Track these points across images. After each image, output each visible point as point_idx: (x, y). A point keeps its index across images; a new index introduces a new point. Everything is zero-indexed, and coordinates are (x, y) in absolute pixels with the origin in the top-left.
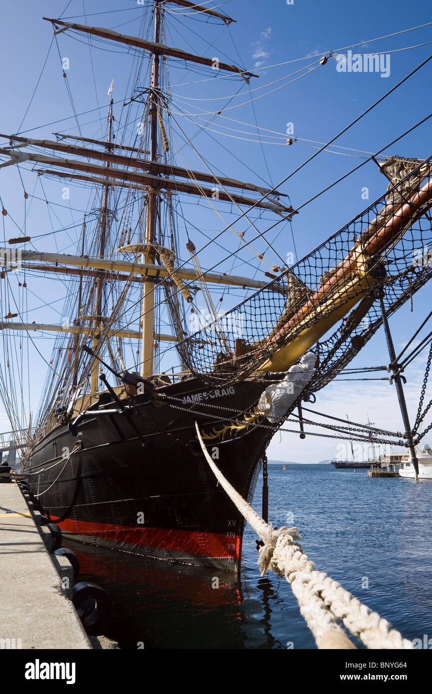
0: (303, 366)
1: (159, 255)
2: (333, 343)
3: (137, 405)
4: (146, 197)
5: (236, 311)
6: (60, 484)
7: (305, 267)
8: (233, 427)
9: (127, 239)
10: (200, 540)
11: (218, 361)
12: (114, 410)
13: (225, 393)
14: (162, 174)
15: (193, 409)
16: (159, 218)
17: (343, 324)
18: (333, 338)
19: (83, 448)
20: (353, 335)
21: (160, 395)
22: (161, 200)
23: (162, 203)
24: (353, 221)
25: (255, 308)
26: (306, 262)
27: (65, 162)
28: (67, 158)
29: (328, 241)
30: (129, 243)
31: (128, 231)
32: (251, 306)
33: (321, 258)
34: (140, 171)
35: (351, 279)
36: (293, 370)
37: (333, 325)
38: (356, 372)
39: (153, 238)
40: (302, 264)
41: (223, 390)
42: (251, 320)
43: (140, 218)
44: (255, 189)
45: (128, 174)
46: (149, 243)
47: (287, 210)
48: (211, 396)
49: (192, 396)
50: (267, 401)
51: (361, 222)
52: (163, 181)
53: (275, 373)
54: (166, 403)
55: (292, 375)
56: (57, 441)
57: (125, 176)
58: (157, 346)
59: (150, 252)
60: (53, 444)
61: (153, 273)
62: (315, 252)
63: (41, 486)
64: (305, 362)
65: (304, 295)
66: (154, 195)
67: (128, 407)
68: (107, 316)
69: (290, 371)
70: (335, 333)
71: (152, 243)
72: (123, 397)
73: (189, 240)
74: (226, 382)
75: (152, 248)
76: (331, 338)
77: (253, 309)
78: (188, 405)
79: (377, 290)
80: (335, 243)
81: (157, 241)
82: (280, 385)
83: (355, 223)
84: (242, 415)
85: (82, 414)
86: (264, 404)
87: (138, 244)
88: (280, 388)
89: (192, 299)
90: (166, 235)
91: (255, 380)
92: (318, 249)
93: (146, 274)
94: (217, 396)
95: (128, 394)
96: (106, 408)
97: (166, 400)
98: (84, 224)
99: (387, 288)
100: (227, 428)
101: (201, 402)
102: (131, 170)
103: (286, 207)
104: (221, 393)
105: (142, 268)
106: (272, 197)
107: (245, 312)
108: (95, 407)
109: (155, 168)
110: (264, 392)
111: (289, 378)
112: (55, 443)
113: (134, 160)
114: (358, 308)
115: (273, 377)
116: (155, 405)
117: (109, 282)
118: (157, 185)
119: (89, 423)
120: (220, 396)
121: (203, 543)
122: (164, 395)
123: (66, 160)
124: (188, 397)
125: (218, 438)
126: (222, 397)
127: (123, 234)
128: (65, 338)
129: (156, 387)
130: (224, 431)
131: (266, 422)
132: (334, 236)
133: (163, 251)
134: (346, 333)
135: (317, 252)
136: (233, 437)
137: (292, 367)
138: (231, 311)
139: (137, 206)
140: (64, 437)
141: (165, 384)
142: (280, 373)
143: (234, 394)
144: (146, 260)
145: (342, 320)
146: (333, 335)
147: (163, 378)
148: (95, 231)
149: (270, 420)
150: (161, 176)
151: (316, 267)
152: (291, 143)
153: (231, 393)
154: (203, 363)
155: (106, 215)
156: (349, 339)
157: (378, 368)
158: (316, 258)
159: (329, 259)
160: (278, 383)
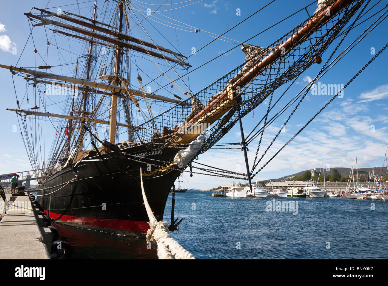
0: (198, 141)
1: (121, 82)
2: (213, 131)
3: (111, 158)
4: (115, 51)
5: (168, 112)
6: (64, 197)
7: (204, 93)
8: (160, 170)
9: (104, 72)
10: (141, 225)
11: (154, 137)
12: (98, 160)
13: (157, 153)
14: (124, 40)
15: (140, 161)
16: (122, 63)
17: (218, 122)
18: (213, 129)
19: (78, 179)
20: (223, 127)
21: (123, 153)
22: (123, 53)
23: (124, 55)
24: (230, 73)
25: (178, 111)
26: (206, 91)
27: (72, 27)
28: (73, 26)
29: (217, 81)
30: (105, 74)
31: (105, 68)
32: (175, 111)
33: (213, 89)
34: (113, 37)
35: (225, 100)
36: (193, 143)
37: (214, 122)
38: (224, 145)
39: (118, 73)
40: (203, 91)
41: (156, 152)
42: (175, 117)
43: (112, 61)
44: (171, 52)
45: (106, 38)
46: (116, 75)
47: (186, 65)
48: (149, 154)
49: (140, 154)
50: (179, 158)
51: (234, 74)
52: (125, 44)
53: (184, 144)
54: (126, 157)
55: (192, 145)
56: (63, 175)
57: (105, 39)
58: (118, 128)
59: (116, 80)
60: (61, 177)
61: (118, 91)
62: (210, 86)
63: (52, 199)
64: (199, 139)
65: (200, 107)
66: (119, 51)
67: (106, 158)
68: (89, 112)
69: (192, 143)
70: (214, 126)
71: (117, 75)
72: (103, 153)
73: (139, 75)
74: (158, 147)
75: (117, 78)
76: (212, 128)
77: (176, 112)
78: (138, 159)
79: (237, 107)
80: (220, 82)
81: (120, 75)
82: (186, 150)
83: (231, 74)
84: (165, 164)
85: (80, 161)
86: (177, 159)
87: (110, 75)
88: (186, 151)
89: (139, 105)
90: (125, 72)
91: (173, 147)
92: (212, 85)
93: (114, 91)
94: (152, 154)
95: (106, 152)
96: (93, 159)
97: (126, 155)
98: (77, 63)
99: (242, 106)
100: (157, 170)
101: (145, 157)
102: (108, 36)
103: (186, 63)
104: (155, 153)
105: (112, 88)
106: (179, 57)
107: (172, 113)
108: (87, 158)
109: (121, 36)
110: (178, 153)
111: (191, 147)
112: (62, 176)
113: (110, 31)
114: (227, 115)
115: (183, 146)
116: (120, 158)
117: (91, 94)
118: (122, 45)
119: (83, 166)
120: (154, 154)
121: (142, 227)
122: (125, 153)
123: (73, 27)
124: (137, 154)
125: (152, 175)
126: (155, 155)
127: (102, 69)
128: (65, 121)
129: (120, 149)
130: (155, 172)
131: (178, 168)
132: (220, 79)
133: (123, 79)
134: (220, 126)
135: (211, 86)
136: (160, 175)
137: (193, 141)
138: (165, 112)
139: (111, 55)
140: (68, 173)
141: (125, 148)
142: (187, 144)
143: (161, 154)
144: (114, 84)
145: (218, 120)
146: (213, 127)
147: (124, 144)
148: (84, 66)
149: (180, 167)
150: (124, 41)
151: (210, 94)
152: (197, 32)
153: (160, 153)
154: (148, 138)
155: (90, 59)
156: (221, 129)
157: (236, 143)
158: (210, 89)
159: (217, 90)
160: (185, 149)
